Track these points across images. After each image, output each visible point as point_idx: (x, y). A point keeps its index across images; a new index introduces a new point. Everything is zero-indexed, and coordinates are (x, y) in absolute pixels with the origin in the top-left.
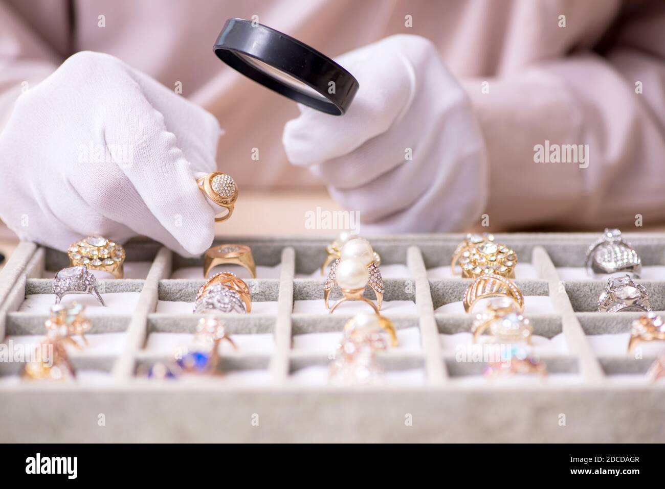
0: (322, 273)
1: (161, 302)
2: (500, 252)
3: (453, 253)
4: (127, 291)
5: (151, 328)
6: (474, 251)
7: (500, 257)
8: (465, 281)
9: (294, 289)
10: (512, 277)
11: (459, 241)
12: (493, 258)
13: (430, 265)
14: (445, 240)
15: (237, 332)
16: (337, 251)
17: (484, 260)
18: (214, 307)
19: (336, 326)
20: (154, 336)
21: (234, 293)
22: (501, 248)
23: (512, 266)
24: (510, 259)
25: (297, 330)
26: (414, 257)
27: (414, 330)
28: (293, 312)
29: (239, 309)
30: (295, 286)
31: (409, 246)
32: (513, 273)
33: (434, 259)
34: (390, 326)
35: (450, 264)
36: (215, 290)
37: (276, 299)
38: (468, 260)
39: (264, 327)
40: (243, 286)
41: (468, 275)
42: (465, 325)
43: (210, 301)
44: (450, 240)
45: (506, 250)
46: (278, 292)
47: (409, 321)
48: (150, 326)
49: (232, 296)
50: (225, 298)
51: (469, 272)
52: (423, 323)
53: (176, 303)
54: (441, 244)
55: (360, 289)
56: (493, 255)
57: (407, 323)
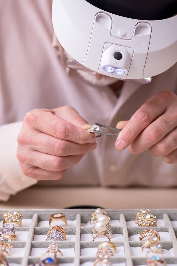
0: (90, 223)
1: (35, 235)
2: (152, 217)
3: (136, 216)
4: (23, 231)
5: (33, 246)
6: (142, 217)
7: (151, 219)
8: (140, 227)
9: (81, 230)
10: (156, 226)
11: (138, 211)
12: (149, 220)
13: (127, 220)
14: (133, 211)
15: (62, 248)
16: (96, 216)
17: (146, 220)
18: (54, 239)
19: (96, 245)
20: (34, 249)
21: (60, 233)
22: (152, 216)
23: (156, 222)
24: (155, 219)
25: (82, 247)
26: (122, 217)
27: (122, 247)
28: (81, 240)
29: (62, 239)
30: (81, 229)
31: (120, 213)
32: (156, 225)
33: (129, 218)
34: (114, 245)
35: (134, 220)
36: (54, 232)
37: (74, 234)
38: (140, 220)
39: (71, 246)
40: (63, 231)
41: (140, 225)
42: (140, 245)
43: (52, 236)
44: (135, 211)
45: (153, 217)
46: (75, 232)
47: (120, 243)
48: (32, 245)
49: (59, 234)
50: (57, 235)
51: (141, 224)
52: (125, 245)
53: (40, 235)
54: (131, 212)
55: (103, 232)
56: (149, 218)
57: (119, 245)
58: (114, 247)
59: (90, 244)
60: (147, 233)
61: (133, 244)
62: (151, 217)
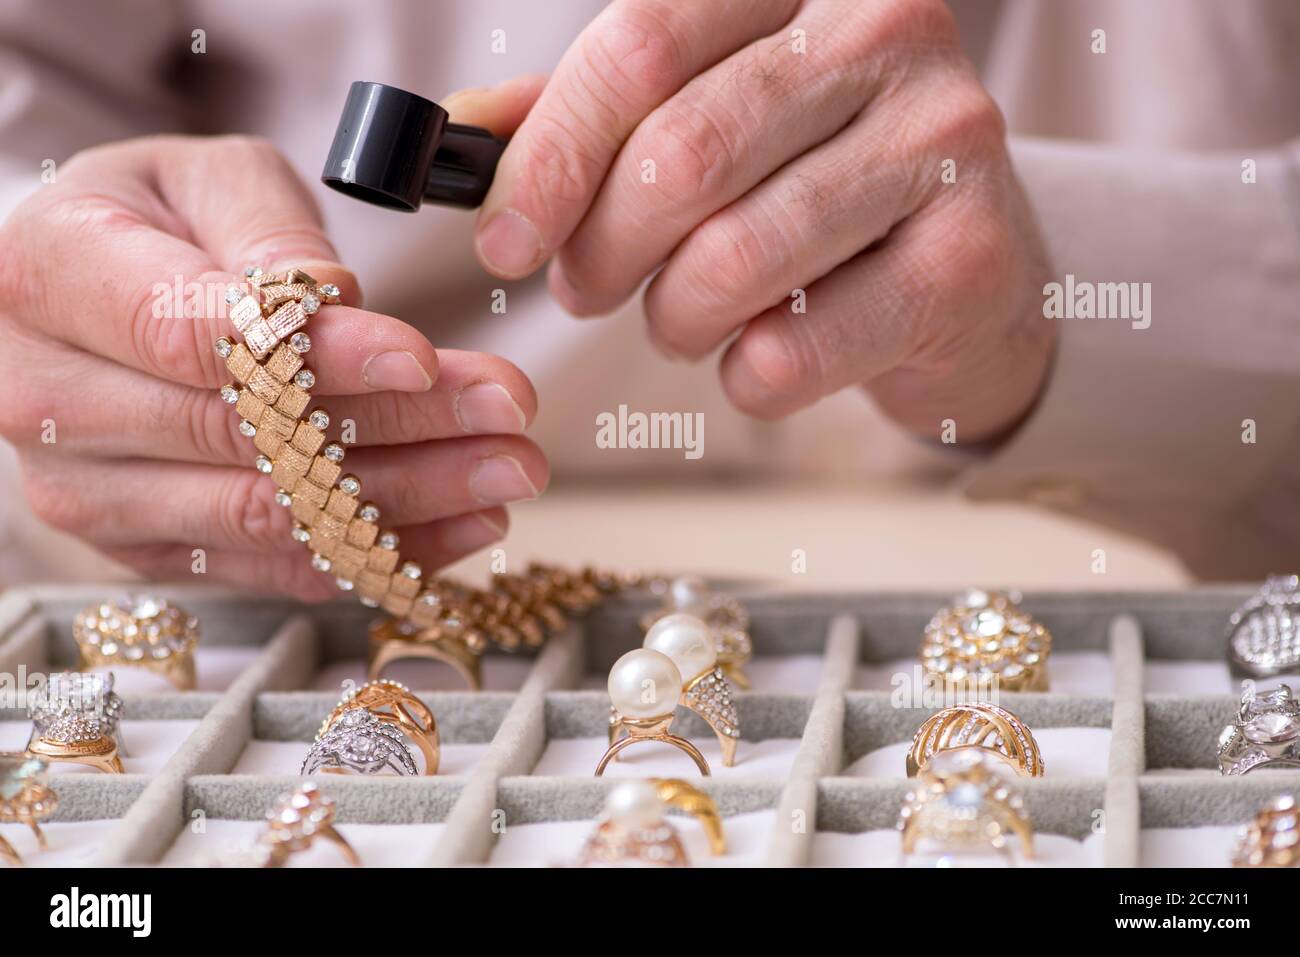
2: (1011, 633)
7: (1007, 644)
9: (547, 715)
12: (993, 647)
13: (871, 657)
17: (972, 651)
18: (340, 762)
21: (390, 729)
22: (1014, 621)
23: (1036, 664)
24: (1035, 647)
25: (514, 814)
26: (842, 639)
27: (765, 818)
29: (400, 764)
30: (548, 707)
32: (1043, 679)
33: (889, 643)
36: (349, 724)
40: (421, 713)
45: (1024, 629)
47: (762, 794)
48: (192, 801)
49: (383, 735)
50: (365, 740)
52: (785, 799)
55: (663, 718)
56: (993, 638)
57: (756, 801)
58: (708, 813)
59: (564, 796)
60: (949, 730)
61: (841, 794)
62: (1008, 632)
